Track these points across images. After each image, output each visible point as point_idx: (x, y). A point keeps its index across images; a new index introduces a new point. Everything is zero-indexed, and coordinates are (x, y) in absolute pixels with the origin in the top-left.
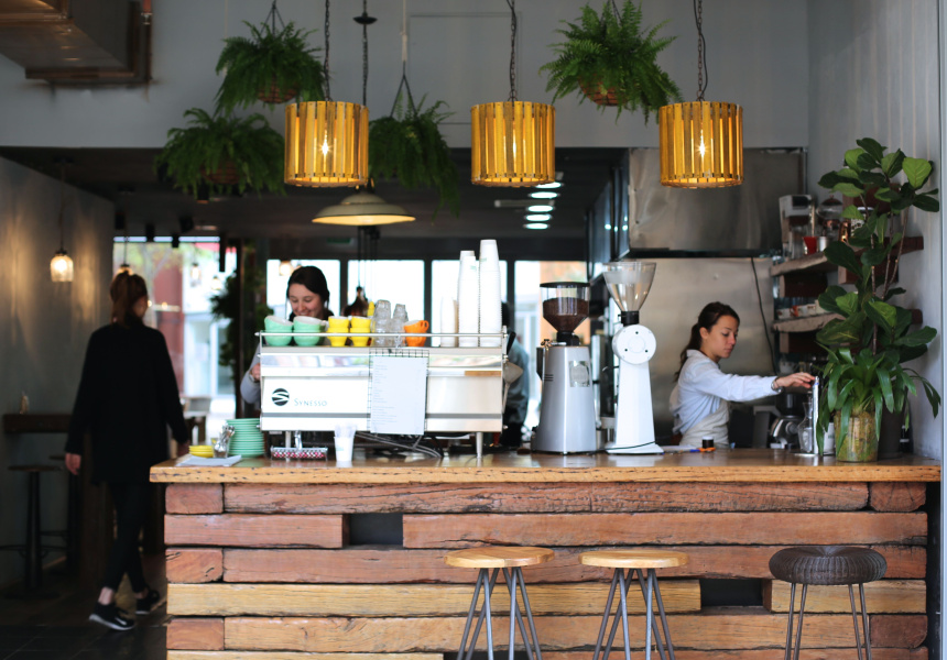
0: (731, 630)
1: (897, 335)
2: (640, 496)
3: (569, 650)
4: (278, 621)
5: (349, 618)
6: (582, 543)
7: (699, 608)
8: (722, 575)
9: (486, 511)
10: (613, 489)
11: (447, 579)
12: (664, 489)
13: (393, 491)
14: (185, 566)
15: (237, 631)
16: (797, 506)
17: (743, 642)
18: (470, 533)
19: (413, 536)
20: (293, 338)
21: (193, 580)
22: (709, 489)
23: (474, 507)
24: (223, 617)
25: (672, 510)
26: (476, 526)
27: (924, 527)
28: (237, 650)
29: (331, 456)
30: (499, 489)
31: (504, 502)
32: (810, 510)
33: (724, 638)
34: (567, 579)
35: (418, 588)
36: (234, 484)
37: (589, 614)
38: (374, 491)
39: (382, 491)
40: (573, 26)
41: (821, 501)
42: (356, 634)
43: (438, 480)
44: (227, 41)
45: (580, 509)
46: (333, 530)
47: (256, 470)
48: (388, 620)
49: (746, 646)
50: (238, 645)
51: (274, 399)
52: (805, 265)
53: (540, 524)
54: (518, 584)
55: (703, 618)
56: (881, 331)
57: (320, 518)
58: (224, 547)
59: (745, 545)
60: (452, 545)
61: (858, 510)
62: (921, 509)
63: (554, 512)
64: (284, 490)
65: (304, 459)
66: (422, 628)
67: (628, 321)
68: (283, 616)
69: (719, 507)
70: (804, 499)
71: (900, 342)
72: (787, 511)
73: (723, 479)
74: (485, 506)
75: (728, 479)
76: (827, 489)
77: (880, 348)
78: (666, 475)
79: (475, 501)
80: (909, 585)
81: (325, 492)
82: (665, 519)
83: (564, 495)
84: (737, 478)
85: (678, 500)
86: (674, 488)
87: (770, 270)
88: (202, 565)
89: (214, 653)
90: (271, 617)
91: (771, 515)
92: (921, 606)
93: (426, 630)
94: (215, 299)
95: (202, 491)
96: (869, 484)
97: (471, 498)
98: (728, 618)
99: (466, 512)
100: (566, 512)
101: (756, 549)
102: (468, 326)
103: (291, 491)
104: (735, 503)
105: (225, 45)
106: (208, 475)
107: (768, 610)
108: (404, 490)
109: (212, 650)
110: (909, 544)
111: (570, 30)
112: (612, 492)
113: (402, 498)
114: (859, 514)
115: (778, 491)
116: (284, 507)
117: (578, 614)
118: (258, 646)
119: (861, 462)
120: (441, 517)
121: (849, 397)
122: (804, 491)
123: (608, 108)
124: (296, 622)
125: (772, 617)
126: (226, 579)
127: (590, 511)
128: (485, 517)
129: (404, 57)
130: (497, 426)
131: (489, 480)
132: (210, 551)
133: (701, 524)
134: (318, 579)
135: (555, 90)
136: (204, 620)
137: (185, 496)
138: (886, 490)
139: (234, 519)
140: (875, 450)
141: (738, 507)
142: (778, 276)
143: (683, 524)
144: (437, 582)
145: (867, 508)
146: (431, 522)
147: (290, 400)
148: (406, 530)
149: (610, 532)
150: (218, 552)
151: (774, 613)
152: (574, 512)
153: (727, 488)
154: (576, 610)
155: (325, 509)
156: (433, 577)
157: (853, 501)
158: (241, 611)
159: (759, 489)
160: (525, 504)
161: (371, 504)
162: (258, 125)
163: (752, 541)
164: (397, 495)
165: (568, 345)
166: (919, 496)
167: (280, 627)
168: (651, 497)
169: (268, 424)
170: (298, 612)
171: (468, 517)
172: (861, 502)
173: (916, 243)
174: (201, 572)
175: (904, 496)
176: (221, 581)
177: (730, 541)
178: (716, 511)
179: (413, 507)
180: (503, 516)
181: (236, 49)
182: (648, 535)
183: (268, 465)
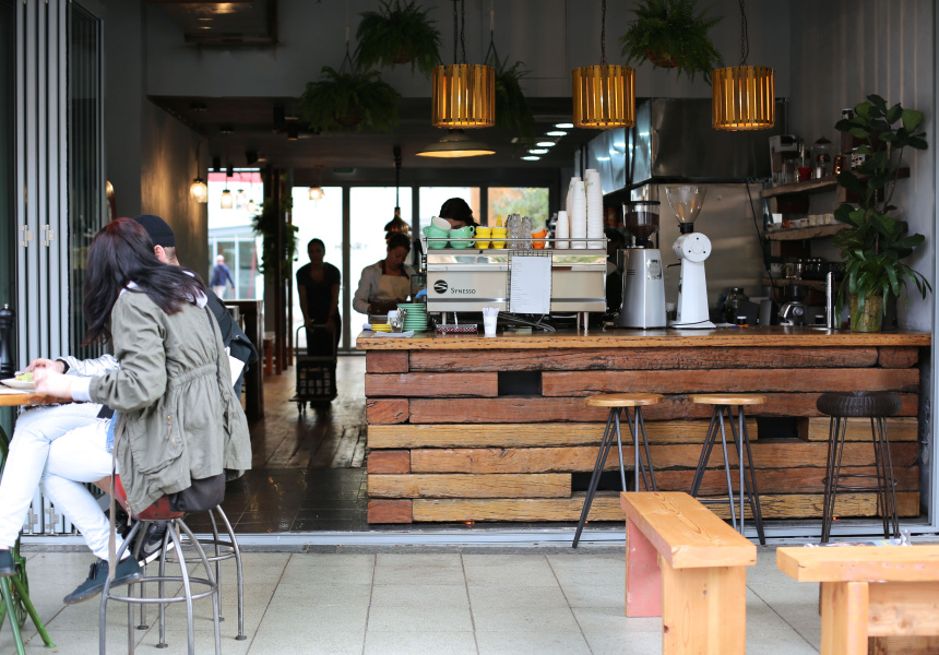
0: (779, 454)
1: (894, 240)
2: (714, 357)
3: (663, 470)
4: (450, 451)
5: (503, 448)
6: (672, 391)
7: (756, 438)
8: (773, 414)
9: (603, 368)
10: (694, 352)
11: (575, 419)
12: (731, 352)
13: (535, 355)
14: (381, 412)
15: (421, 459)
16: (826, 364)
17: (788, 462)
18: (591, 385)
19: (550, 387)
20: (449, 242)
21: (387, 421)
22: (764, 352)
23: (594, 366)
24: (409, 449)
25: (737, 367)
26: (596, 380)
27: (917, 379)
28: (420, 473)
29: (481, 330)
30: (613, 352)
31: (616, 362)
32: (836, 367)
33: (774, 460)
34: (662, 418)
35: (554, 426)
36: (417, 351)
37: (677, 443)
38: (521, 355)
39: (527, 355)
40: (642, 7)
41: (844, 360)
42: (508, 460)
43: (569, 346)
44: (362, 14)
45: (671, 366)
46: (490, 384)
47: (436, 340)
48: (531, 449)
49: (790, 465)
50: (421, 469)
51: (436, 288)
52: (799, 189)
53: (642, 378)
54: (639, 422)
55: (759, 446)
56: (882, 237)
57: (482, 375)
58: (409, 398)
59: (790, 392)
60: (578, 393)
61: (870, 367)
62: (915, 366)
63: (652, 369)
64: (454, 355)
65: (461, 333)
66: (556, 454)
67: (686, 230)
68: (454, 447)
69: (771, 365)
70: (832, 359)
71: (897, 245)
72: (819, 367)
73: (775, 344)
74: (602, 365)
75: (779, 344)
76: (848, 352)
77: (881, 250)
78: (734, 341)
79: (595, 361)
80: (906, 421)
81: (485, 356)
82: (733, 374)
83: (659, 356)
84: (785, 343)
85: (742, 360)
86: (739, 351)
87: (760, 193)
88: (394, 411)
89: (404, 476)
90: (445, 448)
91: (809, 370)
92: (913, 436)
93: (560, 457)
94: (257, 218)
95: (393, 356)
96: (878, 348)
97: (592, 359)
98: (777, 445)
99: (589, 369)
100: (661, 369)
101: (797, 395)
102: (578, 233)
103: (460, 355)
104: (783, 362)
105: (361, 18)
106: (400, 344)
107: (805, 439)
108: (543, 354)
109: (402, 473)
110: (906, 391)
111: (639, 9)
112: (694, 355)
113: (541, 360)
114: (871, 370)
115: (813, 353)
116: (455, 367)
117: (670, 444)
118: (436, 470)
119: (870, 332)
120: (570, 373)
121: (864, 284)
122: (832, 353)
123: (671, 70)
124: (464, 452)
125: (808, 444)
126: (411, 421)
127: (678, 368)
128: (602, 373)
129: (492, 27)
130: (602, 307)
131: (606, 345)
132: (399, 400)
133: (758, 377)
134: (480, 420)
135: (627, 56)
136: (395, 452)
137: (380, 359)
138: (890, 352)
139: (417, 376)
140: (880, 324)
141: (785, 365)
142: (769, 197)
143: (745, 377)
144: (567, 421)
145: (877, 365)
146: (563, 377)
147: (449, 290)
148: (544, 383)
149: (693, 383)
150: (405, 401)
151: (810, 441)
152: (666, 369)
153: (777, 351)
154: (668, 440)
155: (484, 368)
156: (564, 417)
157: (867, 360)
158: (423, 444)
159: (800, 352)
160: (631, 363)
161: (519, 364)
162: (374, 80)
163: (795, 389)
164: (538, 357)
165: (645, 248)
166: (913, 356)
167: (452, 456)
168: (722, 358)
169: (432, 307)
170: (466, 444)
171: (590, 373)
172: (873, 361)
173: (905, 173)
174: (392, 416)
175: (902, 356)
176: (407, 422)
177: (779, 389)
178: (768, 368)
179: (549, 366)
180: (616, 373)
181: (371, 21)
182: (720, 385)
183: (434, 337)
